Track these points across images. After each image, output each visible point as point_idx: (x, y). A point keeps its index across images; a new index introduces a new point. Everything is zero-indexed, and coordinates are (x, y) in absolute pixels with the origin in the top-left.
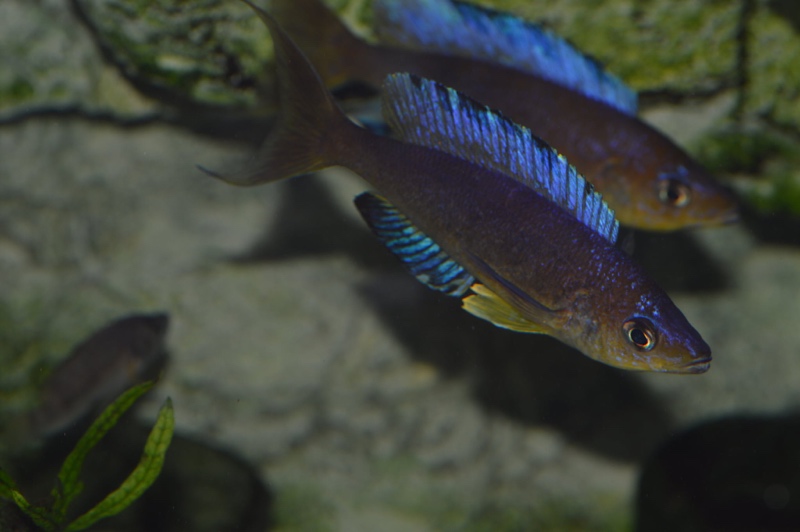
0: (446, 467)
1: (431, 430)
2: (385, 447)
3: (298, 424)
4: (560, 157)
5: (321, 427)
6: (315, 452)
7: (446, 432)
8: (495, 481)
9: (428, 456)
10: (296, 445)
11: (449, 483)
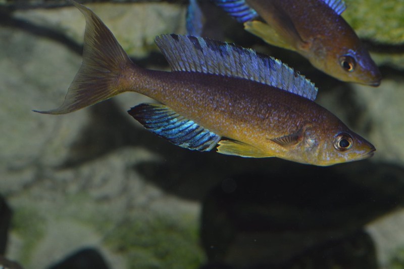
0: (105, 199)
1: (97, 180)
2: (73, 188)
3: (28, 175)
4: (277, 61)
5: (40, 177)
6: (36, 190)
7: (105, 181)
8: (130, 207)
9: (95, 193)
10: (26, 187)
11: (105, 207)
